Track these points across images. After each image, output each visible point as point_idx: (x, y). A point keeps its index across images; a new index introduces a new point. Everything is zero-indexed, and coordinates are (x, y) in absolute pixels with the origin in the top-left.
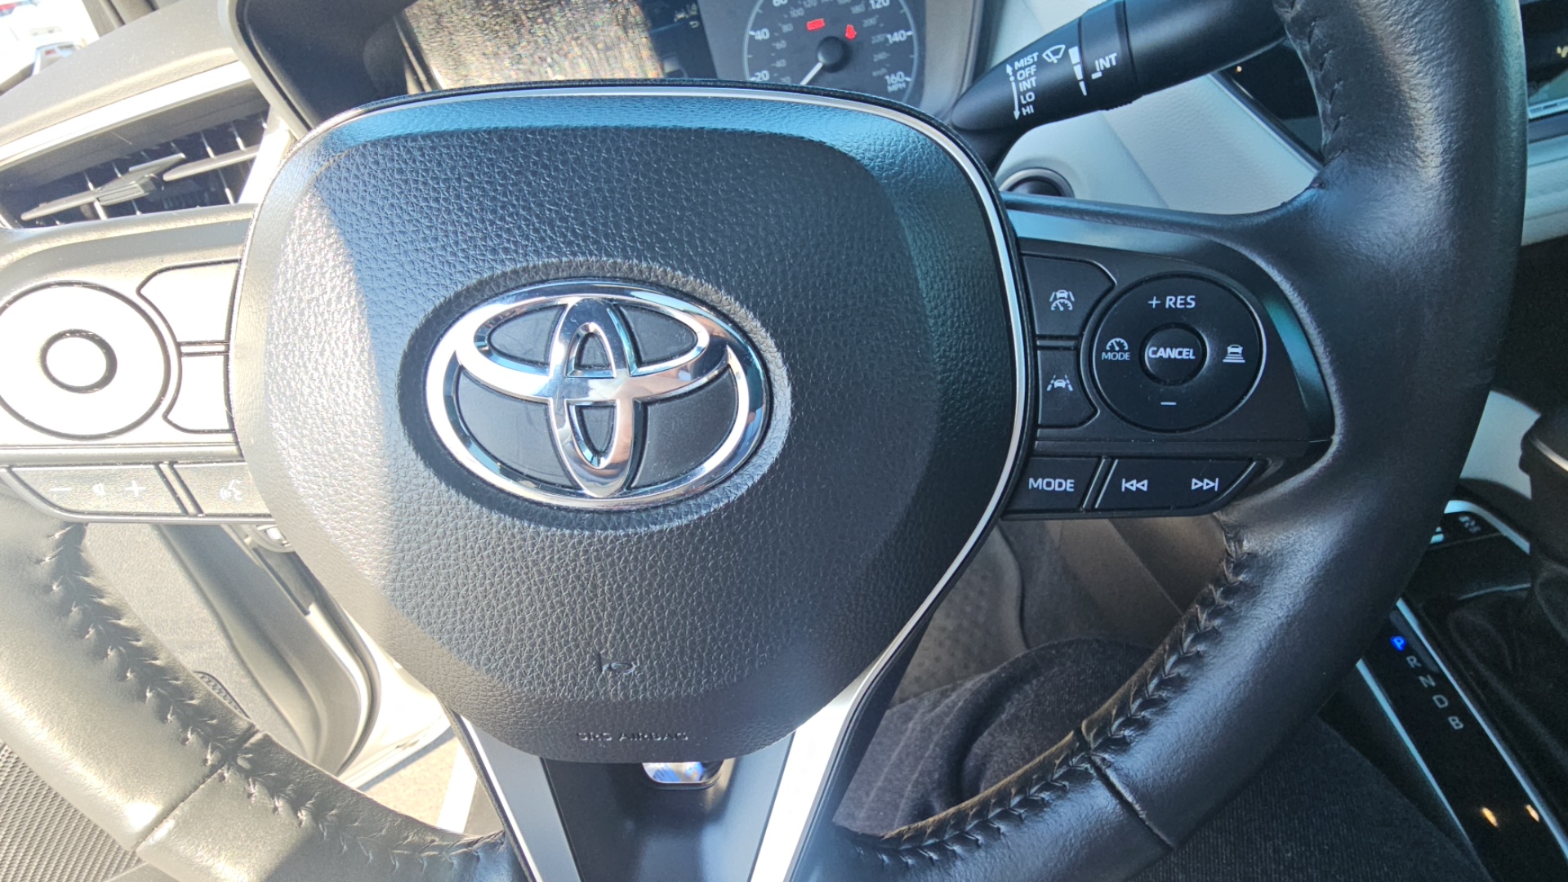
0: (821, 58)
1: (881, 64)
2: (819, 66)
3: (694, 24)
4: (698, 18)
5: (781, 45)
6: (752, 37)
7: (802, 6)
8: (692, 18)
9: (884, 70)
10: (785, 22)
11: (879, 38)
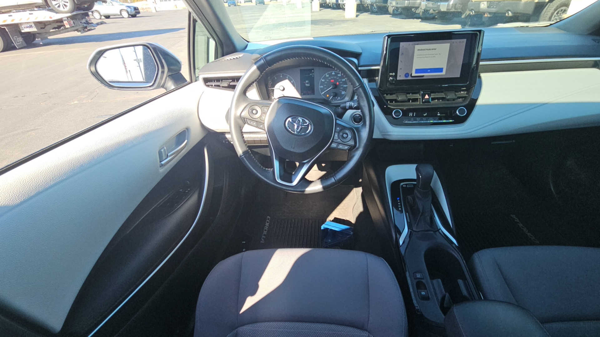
0: (332, 86)
1: (341, 89)
2: (331, 88)
3: (313, 76)
4: (314, 75)
5: (326, 83)
6: (321, 81)
7: (331, 78)
8: (313, 75)
9: (342, 90)
10: (327, 79)
11: (342, 85)
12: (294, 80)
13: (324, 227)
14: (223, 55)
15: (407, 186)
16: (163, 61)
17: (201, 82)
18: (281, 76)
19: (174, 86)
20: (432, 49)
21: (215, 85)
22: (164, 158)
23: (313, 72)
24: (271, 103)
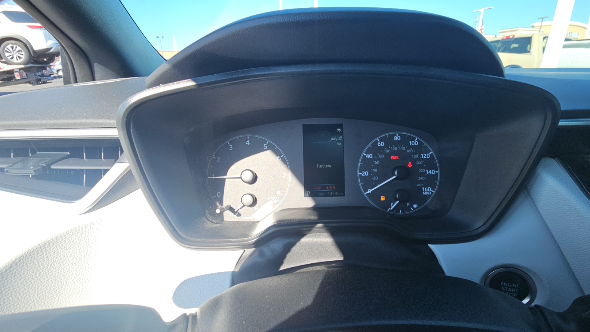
1: (421, 182)
2: (395, 177)
3: (339, 144)
5: (376, 163)
6: (364, 156)
7: (390, 149)
8: (339, 141)
9: (422, 185)
10: (381, 153)
11: (423, 171)
18: (248, 143)
23: (341, 134)
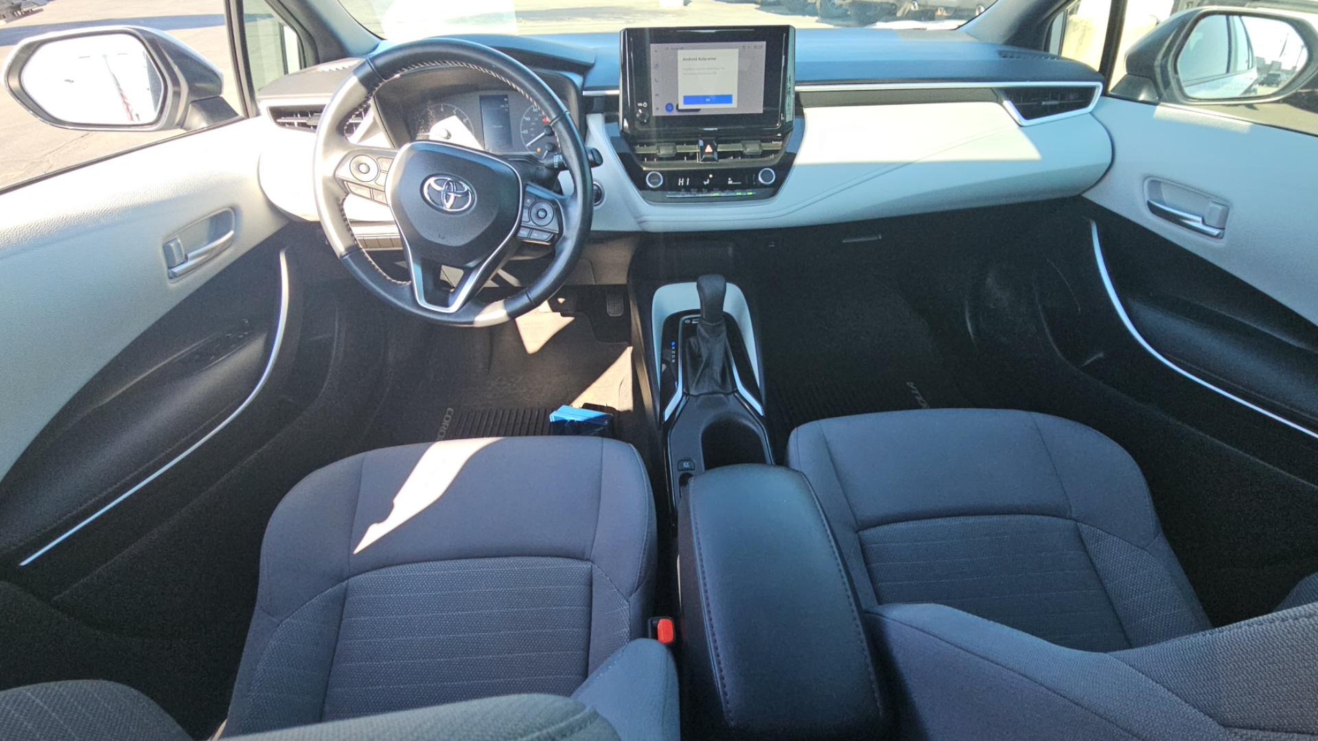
0: (545, 131)
2: (543, 134)
3: (506, 110)
4: (508, 108)
6: (524, 119)
8: (506, 108)
10: (536, 117)
12: (470, 118)
13: (555, 417)
14: (318, 62)
15: (691, 321)
16: (176, 69)
17: (266, 116)
18: (442, 109)
19: (208, 122)
20: (709, 59)
21: (299, 124)
22: (178, 260)
23: (507, 102)
24: (396, 153)
